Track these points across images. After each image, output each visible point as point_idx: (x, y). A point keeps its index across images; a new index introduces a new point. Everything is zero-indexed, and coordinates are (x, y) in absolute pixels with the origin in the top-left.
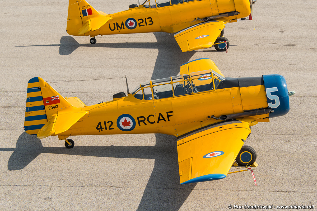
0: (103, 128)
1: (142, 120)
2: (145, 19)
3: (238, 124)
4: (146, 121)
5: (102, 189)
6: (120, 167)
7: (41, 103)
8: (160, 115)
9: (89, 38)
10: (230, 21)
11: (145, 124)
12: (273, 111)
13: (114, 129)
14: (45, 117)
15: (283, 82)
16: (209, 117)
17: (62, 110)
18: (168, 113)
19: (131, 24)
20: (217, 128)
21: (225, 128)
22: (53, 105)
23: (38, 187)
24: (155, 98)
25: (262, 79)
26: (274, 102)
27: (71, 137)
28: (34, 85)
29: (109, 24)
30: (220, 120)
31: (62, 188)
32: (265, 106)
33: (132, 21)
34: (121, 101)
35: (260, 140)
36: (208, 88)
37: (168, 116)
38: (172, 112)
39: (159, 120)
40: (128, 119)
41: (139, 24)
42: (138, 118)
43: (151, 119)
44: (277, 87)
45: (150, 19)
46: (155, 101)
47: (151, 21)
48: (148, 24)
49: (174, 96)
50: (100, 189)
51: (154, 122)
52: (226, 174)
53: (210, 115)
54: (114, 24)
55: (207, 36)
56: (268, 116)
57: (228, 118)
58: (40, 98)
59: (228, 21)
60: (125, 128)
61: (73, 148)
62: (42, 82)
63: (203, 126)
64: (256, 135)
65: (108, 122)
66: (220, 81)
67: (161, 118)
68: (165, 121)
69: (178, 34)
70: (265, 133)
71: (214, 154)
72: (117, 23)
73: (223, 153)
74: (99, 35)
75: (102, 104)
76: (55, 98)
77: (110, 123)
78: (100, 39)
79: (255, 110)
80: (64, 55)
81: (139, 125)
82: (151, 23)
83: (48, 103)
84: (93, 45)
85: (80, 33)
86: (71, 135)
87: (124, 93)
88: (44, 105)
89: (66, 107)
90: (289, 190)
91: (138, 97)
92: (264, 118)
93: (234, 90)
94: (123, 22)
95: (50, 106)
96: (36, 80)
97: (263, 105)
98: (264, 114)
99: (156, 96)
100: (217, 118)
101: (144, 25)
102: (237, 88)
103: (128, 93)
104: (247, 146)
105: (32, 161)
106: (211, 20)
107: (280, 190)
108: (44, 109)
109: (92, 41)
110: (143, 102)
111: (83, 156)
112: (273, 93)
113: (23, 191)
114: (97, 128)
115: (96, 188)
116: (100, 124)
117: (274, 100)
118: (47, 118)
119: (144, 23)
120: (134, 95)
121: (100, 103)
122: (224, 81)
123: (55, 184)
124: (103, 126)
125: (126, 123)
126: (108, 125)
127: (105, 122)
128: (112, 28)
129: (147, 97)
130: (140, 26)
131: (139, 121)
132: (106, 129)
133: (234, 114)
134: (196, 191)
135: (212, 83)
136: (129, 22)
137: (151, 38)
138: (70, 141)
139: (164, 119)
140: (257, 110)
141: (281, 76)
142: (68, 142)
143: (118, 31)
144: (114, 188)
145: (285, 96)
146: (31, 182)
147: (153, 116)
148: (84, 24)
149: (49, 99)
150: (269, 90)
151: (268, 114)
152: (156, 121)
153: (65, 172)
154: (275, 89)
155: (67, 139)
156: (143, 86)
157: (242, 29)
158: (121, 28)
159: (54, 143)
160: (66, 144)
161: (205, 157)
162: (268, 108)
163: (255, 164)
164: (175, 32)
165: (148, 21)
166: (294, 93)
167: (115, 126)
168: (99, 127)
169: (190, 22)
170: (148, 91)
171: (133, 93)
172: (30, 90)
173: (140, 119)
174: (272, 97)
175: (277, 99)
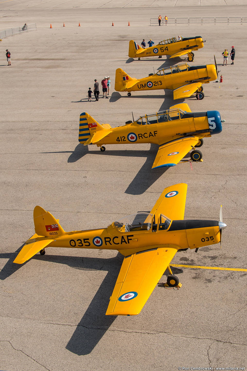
0: (120, 140)
1: (141, 136)
2: (158, 82)
3: (192, 138)
4: (143, 136)
5: (115, 173)
6: (127, 161)
7: (87, 127)
8: (150, 133)
9: (127, 92)
10: (205, 83)
11: (143, 138)
12: (212, 131)
13: (126, 141)
14: (89, 134)
15: (218, 115)
16: (177, 134)
17: (98, 130)
18: (154, 132)
19: (150, 85)
20: (181, 140)
21: (184, 140)
22: (93, 128)
23: (81, 171)
24: (148, 124)
25: (207, 113)
26: (212, 126)
27: (103, 145)
28: (83, 117)
29: (138, 85)
30: (183, 136)
31: (94, 172)
32: (208, 128)
33: (150, 83)
34: (129, 126)
35: (209, 147)
36: (177, 118)
37: (155, 134)
38: (157, 131)
39: (150, 136)
40: (133, 135)
41: (154, 84)
42: (139, 135)
43: (145, 135)
44: (214, 118)
45: (160, 82)
46: (148, 125)
47: (161, 83)
48: (159, 85)
49: (158, 123)
50: (114, 173)
51: (147, 137)
52: (176, 164)
53: (177, 133)
54: (140, 85)
55: (189, 91)
56: (210, 134)
57: (187, 135)
58: (86, 124)
59: (204, 83)
60: (132, 140)
61: (105, 152)
62: (87, 115)
63: (174, 139)
64: (206, 145)
65: (123, 137)
66: (183, 114)
67: (151, 135)
68: (153, 136)
69: (176, 90)
70: (212, 144)
71: (173, 154)
72: (142, 84)
73: (178, 153)
74: (132, 91)
75: (120, 127)
76: (94, 124)
77: (124, 138)
78: (133, 93)
79: (202, 130)
80: (112, 102)
81: (139, 139)
82: (161, 84)
83: (91, 126)
84: (129, 97)
85: (121, 90)
86: (103, 144)
87: (132, 121)
88: (89, 128)
89: (100, 129)
90: (216, 174)
91: (139, 123)
92: (208, 135)
93: (191, 119)
94: (145, 84)
95: (92, 128)
96: (84, 114)
97: (206, 127)
99: (149, 122)
100: (181, 135)
101: (157, 85)
102: (192, 118)
103: (134, 121)
104: (197, 150)
105: (81, 158)
106: (194, 82)
107: (212, 174)
108: (89, 130)
109: (129, 94)
110: (141, 126)
111: (109, 156)
112: (212, 121)
113: (73, 173)
114: (117, 140)
115: (112, 172)
116: (118, 138)
118: (90, 135)
119: (157, 84)
120: (136, 122)
121: (119, 127)
122: (185, 114)
123: (90, 170)
124: (120, 139)
125: (132, 138)
126: (123, 139)
127: (121, 137)
128: (140, 87)
129: (144, 123)
130: (154, 86)
131: (139, 137)
132: (122, 141)
133: (191, 132)
134: (165, 174)
135: (179, 116)
136: (149, 84)
137: (162, 92)
138: (103, 147)
139: (152, 135)
140: (203, 130)
141: (217, 112)
142: (102, 148)
143: (143, 89)
144: (122, 172)
145: (219, 123)
146: (78, 168)
147: (147, 133)
148: (124, 85)
149: (91, 124)
150: (210, 119)
151: (210, 132)
152: (148, 137)
153: (97, 164)
154: (213, 119)
155: (101, 146)
156: (142, 117)
157: (215, 87)
158: (144, 87)
159: (95, 148)
160: (101, 149)
161: (169, 155)
162: (209, 129)
163: (201, 160)
164: (174, 89)
165: (159, 83)
166: (224, 121)
167: (126, 139)
168: (118, 140)
169: (183, 83)
170: (144, 120)
171: (136, 121)
172: (81, 120)
173: (140, 135)
174: (211, 123)
175: (214, 124)
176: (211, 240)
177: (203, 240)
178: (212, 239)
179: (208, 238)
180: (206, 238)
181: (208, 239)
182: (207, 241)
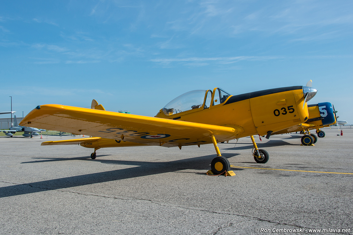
12: (324, 118)
32: (319, 116)
97: (317, 116)
98: (318, 120)
112: (323, 109)
117: (324, 112)
140: (314, 118)
150: (321, 108)
154: (324, 107)
166: (337, 111)
174: (322, 111)
175: (325, 111)
176: (290, 112)
177: (277, 113)
178: (291, 110)
179: (285, 109)
180: (282, 109)
181: (285, 111)
182: (283, 114)
